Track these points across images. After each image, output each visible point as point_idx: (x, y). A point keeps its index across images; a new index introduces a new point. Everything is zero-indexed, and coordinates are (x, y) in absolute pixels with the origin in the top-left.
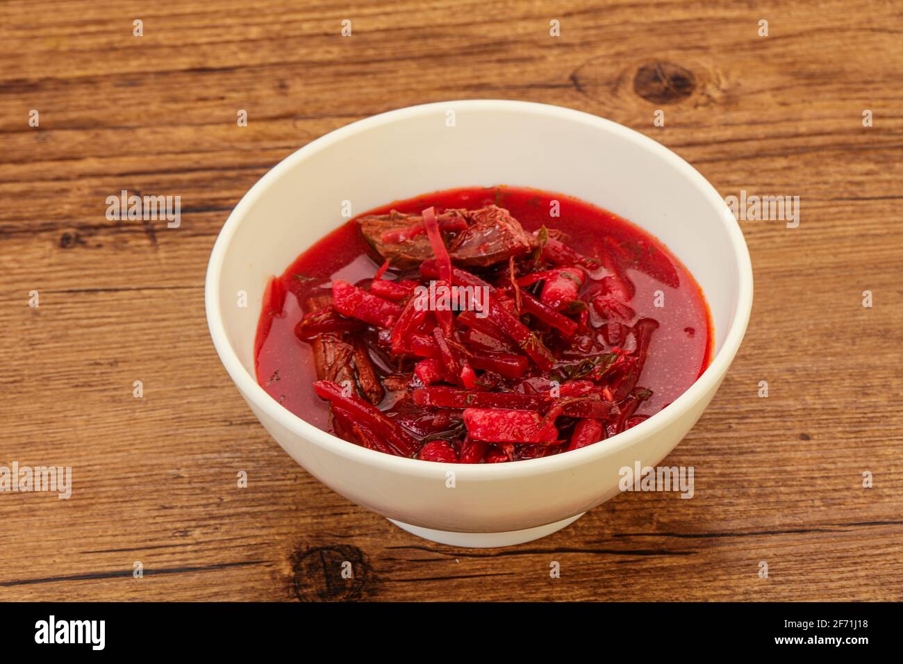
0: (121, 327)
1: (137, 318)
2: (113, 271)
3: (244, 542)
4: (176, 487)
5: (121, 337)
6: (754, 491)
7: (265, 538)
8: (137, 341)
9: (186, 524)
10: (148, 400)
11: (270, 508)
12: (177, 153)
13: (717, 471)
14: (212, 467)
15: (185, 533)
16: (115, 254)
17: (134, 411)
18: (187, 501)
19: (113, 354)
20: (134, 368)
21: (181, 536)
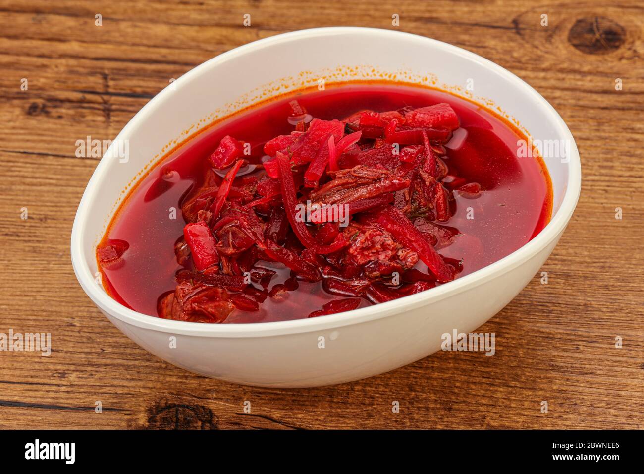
0: (59, 189)
1: (74, 183)
2: (66, 140)
3: (113, 390)
4: (67, 333)
5: (56, 197)
6: (585, 409)
7: (132, 389)
8: (69, 202)
9: (65, 367)
10: (63, 255)
11: (143, 364)
12: (149, 46)
13: (555, 387)
14: (103, 321)
15: (63, 375)
16: (72, 126)
17: (49, 262)
18: (73, 347)
19: (45, 211)
20: (61, 226)
21: (59, 377)
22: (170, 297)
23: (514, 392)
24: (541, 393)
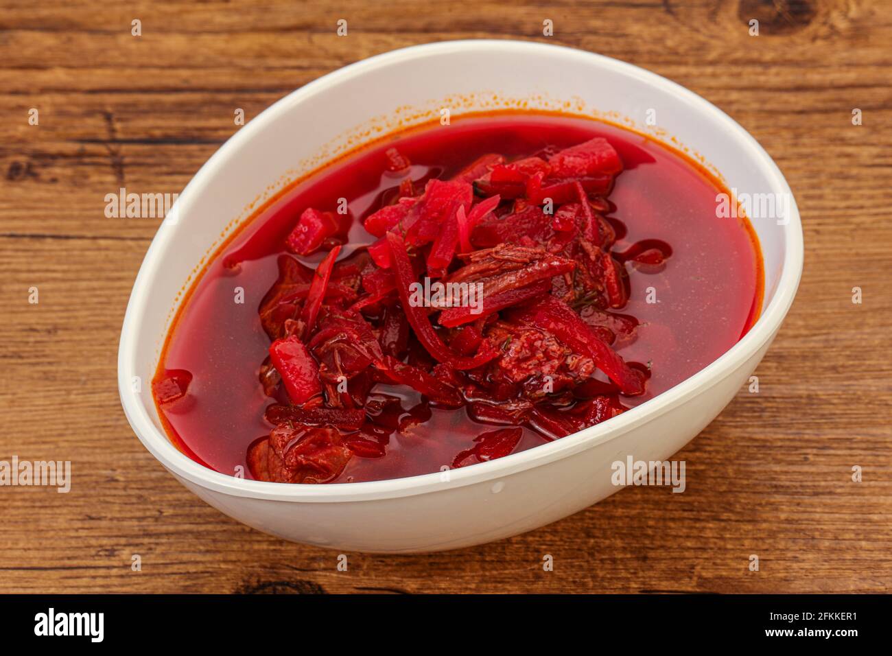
0: (67, 285)
1: (87, 275)
2: (67, 213)
3: (183, 568)
4: (108, 492)
5: (66, 297)
6: (827, 543)
7: (208, 565)
8: (84, 304)
9: (114, 541)
10: (88, 380)
11: (219, 528)
12: (162, 68)
13: (783, 516)
14: (154, 470)
15: (111, 553)
16: (72, 192)
17: (69, 392)
18: (120, 511)
19: (52, 318)
20: (76, 338)
21: (106, 555)
22: (263, 446)
23: (728, 527)
24: (764, 525)
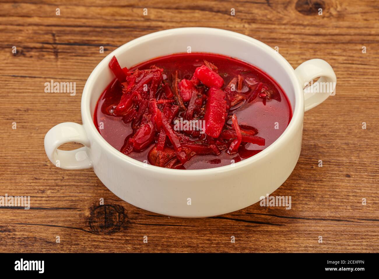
0: (34, 94)
2: (35, 68)
3: (70, 198)
4: (43, 170)
5: (32, 99)
6: (319, 199)
7: (80, 197)
8: (39, 101)
9: (44, 188)
10: (38, 129)
11: (85, 184)
12: (75, 18)
13: (302, 188)
15: (43, 192)
16: (38, 61)
17: (31, 133)
18: (48, 177)
19: (27, 106)
20: (36, 113)
21: (41, 193)
23: (281, 191)
24: (295, 191)
